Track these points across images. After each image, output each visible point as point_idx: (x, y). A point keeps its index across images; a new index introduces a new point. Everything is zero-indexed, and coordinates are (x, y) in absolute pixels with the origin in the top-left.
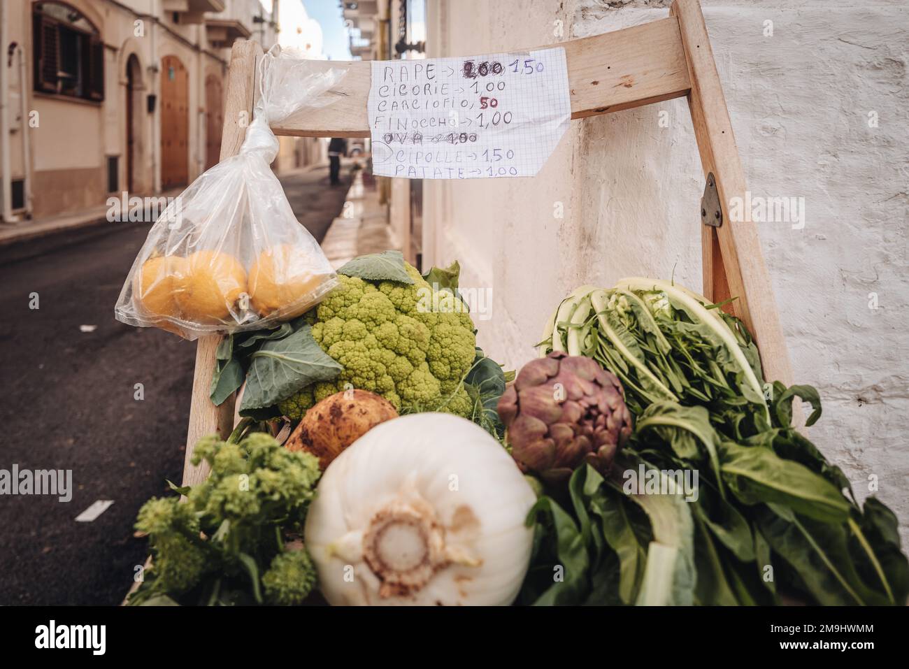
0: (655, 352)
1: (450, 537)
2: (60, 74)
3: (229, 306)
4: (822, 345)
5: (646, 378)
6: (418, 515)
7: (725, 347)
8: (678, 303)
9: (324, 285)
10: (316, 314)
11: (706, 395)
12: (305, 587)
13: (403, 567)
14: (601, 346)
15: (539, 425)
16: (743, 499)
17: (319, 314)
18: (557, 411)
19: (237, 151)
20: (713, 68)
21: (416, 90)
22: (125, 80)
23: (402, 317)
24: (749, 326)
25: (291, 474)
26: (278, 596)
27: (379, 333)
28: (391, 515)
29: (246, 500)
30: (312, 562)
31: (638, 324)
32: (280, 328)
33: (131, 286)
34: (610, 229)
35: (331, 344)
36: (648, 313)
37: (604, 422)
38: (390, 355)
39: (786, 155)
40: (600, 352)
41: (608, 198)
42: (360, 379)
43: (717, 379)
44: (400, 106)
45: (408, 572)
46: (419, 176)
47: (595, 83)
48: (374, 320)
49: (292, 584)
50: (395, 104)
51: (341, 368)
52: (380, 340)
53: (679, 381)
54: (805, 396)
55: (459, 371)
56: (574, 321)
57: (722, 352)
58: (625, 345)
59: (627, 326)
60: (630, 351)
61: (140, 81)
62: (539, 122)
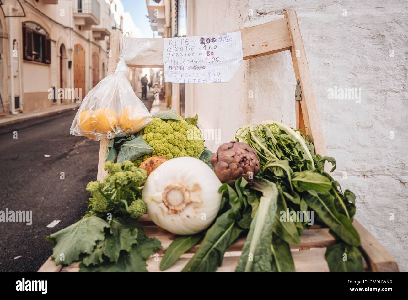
0: (272, 145)
1: (192, 194)
2: (34, 52)
3: (112, 127)
4: (348, 153)
5: (267, 153)
6: (181, 187)
7: (299, 143)
8: (282, 128)
9: (147, 120)
10: (144, 131)
11: (290, 159)
12: (142, 210)
13: (176, 204)
14: (251, 143)
15: (225, 164)
16: (299, 190)
17: (145, 131)
18: (232, 159)
19: (113, 72)
20: (301, 38)
21: (181, 49)
22: (59, 55)
23: (176, 132)
24: (311, 137)
25: (138, 174)
26: (133, 213)
27: (167, 137)
28: (172, 187)
29: (123, 179)
30: (145, 203)
31: (266, 135)
32: (131, 136)
33: (76, 121)
34: (259, 104)
35: (149, 141)
36: (270, 131)
37: (248, 163)
38: (171, 146)
39: (334, 74)
40: (251, 145)
41: (259, 92)
42: (160, 154)
43: (295, 154)
44: (175, 55)
45: (177, 206)
46: (183, 82)
47: (253, 45)
48: (165, 133)
49: (138, 209)
50: (173, 55)
51: (153, 149)
52: (167, 140)
53: (280, 154)
54: (329, 160)
55: (197, 153)
56: (242, 135)
57: (298, 144)
58: (260, 142)
59: (262, 136)
60: (262, 144)
61: (65, 55)
62: (230, 61)
